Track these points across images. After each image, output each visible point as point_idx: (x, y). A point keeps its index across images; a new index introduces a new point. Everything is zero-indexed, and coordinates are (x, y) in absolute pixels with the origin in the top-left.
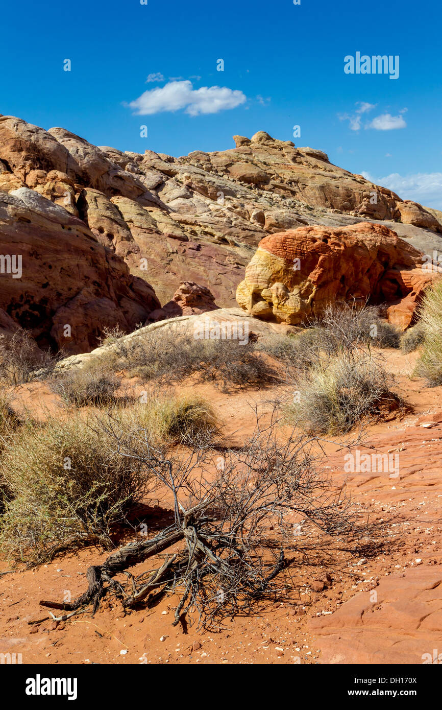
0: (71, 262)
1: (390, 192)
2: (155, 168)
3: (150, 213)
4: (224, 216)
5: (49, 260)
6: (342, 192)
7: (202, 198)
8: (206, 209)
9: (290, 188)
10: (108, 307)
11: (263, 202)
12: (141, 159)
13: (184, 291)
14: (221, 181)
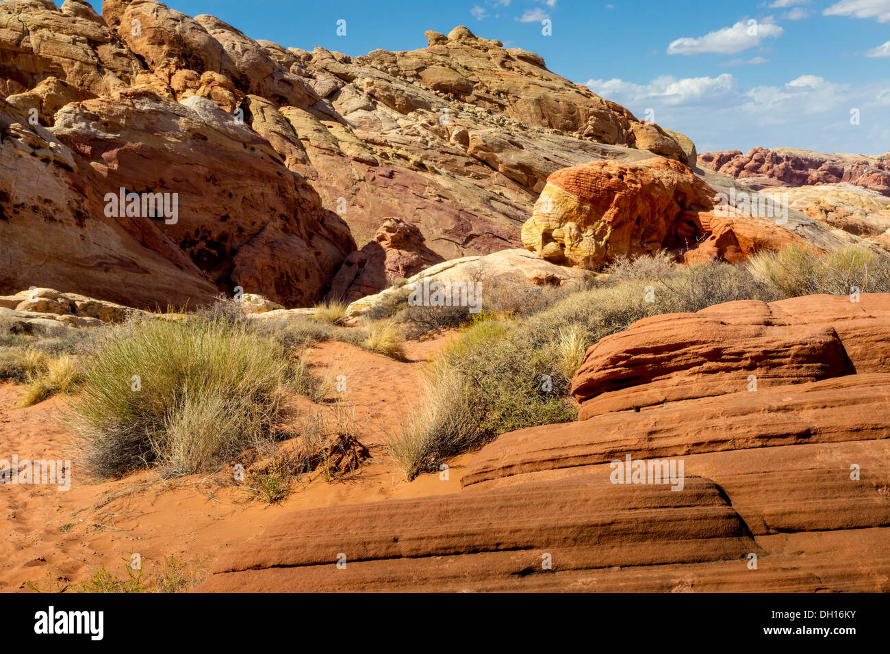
0: (255, 190)
1: (622, 108)
2: (327, 70)
3: (329, 129)
4: (418, 134)
5: (229, 187)
6: (563, 107)
7: (388, 111)
8: (394, 125)
9: (498, 101)
10: (298, 246)
11: (465, 118)
12: (309, 57)
13: (389, 230)
14: (411, 90)
